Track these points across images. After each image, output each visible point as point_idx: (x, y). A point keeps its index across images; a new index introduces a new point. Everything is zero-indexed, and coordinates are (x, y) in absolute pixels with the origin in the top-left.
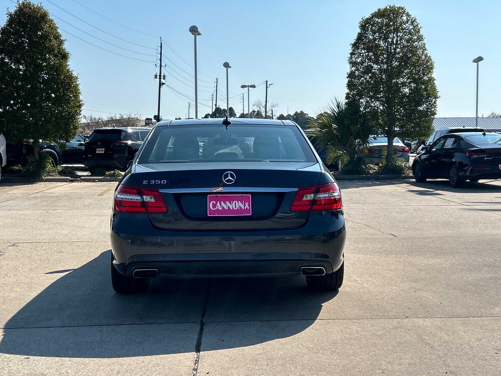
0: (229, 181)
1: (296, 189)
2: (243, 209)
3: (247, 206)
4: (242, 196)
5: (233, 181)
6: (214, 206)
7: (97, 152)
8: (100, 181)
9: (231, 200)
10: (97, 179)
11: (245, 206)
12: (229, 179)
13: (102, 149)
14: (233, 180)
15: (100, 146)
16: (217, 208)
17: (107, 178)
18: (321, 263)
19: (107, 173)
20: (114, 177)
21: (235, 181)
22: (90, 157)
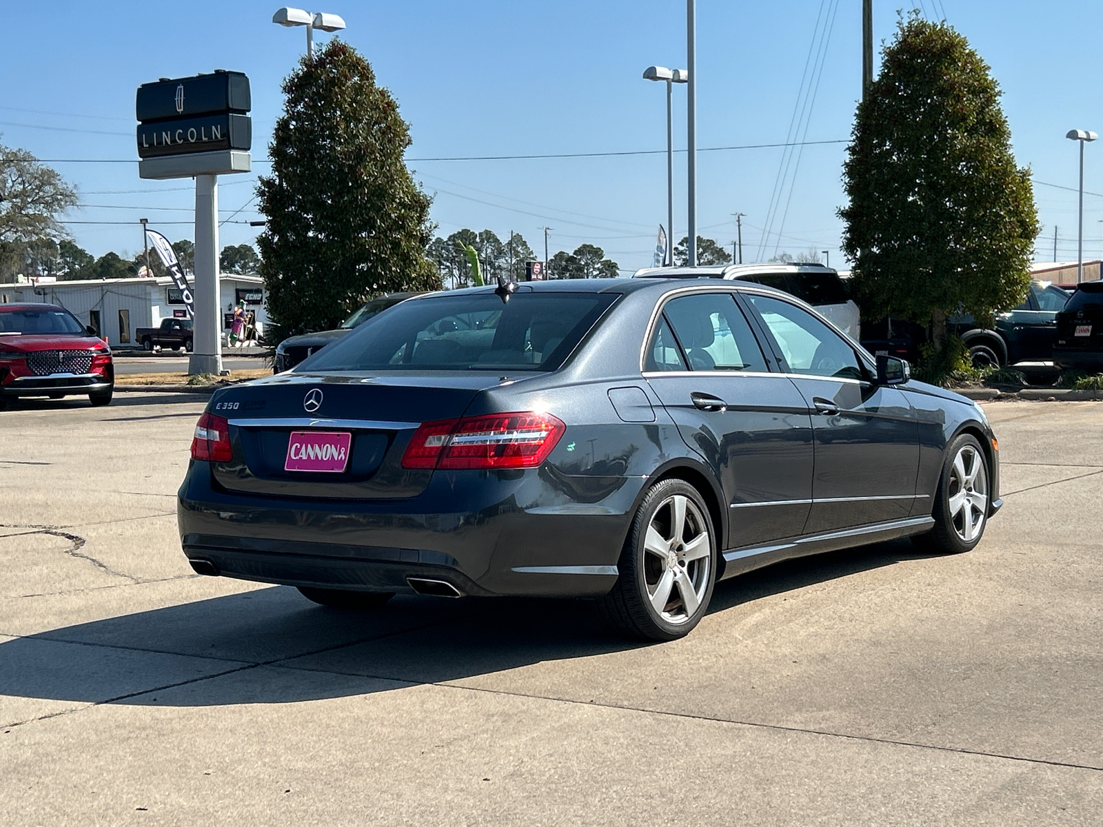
0: (312, 406)
1: (416, 426)
2: (336, 459)
3: (342, 455)
4: (338, 435)
5: (317, 406)
6: (297, 451)
7: (1076, 335)
8: (1060, 398)
9: (321, 442)
10: (1053, 395)
11: (340, 453)
12: (312, 403)
13: (1086, 327)
14: (317, 404)
15: (1082, 319)
16: (300, 456)
17: (1077, 391)
18: (443, 574)
19: (1080, 381)
20: (1092, 391)
21: (321, 406)
22: (1062, 345)
